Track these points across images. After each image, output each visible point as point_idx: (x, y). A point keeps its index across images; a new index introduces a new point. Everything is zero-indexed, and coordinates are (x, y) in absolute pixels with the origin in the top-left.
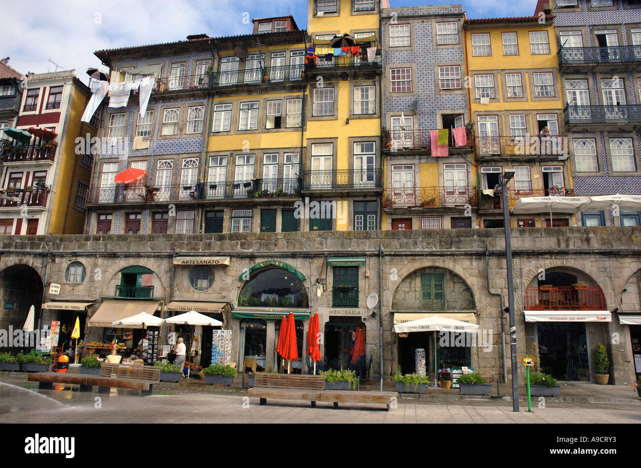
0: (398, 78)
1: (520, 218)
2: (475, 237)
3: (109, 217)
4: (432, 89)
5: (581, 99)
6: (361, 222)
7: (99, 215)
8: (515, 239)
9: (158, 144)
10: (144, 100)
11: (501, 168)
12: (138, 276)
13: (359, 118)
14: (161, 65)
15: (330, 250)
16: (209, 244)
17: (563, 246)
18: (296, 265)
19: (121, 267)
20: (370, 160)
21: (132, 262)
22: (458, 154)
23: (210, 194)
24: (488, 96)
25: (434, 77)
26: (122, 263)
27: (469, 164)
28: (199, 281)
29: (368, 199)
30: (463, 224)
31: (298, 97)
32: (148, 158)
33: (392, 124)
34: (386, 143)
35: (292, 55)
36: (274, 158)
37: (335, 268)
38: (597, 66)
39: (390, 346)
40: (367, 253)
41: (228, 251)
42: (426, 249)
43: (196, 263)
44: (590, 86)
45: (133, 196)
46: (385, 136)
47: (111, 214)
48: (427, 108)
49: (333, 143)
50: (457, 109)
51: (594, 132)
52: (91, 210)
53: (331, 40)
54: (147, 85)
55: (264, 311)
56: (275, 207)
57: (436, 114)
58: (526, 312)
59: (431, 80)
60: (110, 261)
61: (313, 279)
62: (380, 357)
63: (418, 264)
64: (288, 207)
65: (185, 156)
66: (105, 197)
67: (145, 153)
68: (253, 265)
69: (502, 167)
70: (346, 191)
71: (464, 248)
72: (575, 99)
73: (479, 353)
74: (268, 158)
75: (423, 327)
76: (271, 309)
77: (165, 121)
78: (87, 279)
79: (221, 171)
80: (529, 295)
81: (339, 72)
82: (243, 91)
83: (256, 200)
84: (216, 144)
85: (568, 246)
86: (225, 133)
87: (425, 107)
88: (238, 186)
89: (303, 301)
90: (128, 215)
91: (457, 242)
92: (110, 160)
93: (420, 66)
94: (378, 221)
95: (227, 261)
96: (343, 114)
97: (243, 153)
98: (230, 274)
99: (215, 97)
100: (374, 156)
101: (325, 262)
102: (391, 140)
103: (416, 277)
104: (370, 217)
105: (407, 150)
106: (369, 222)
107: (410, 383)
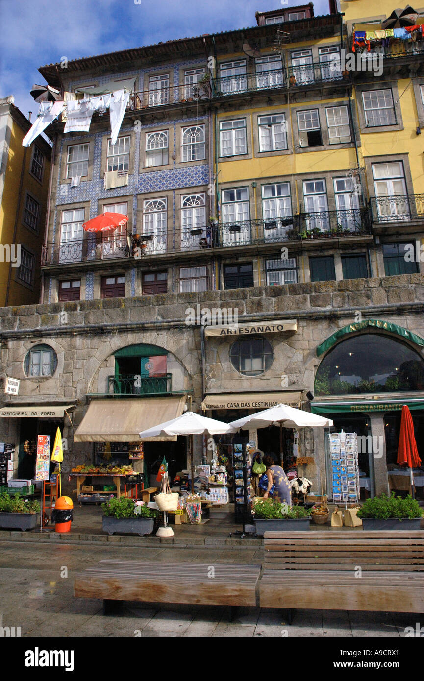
3: (75, 284)
7: (60, 283)
9: (141, 179)
10: (116, 122)
12: (143, 360)
14: (133, 81)
16: (259, 304)
18: (407, 324)
21: (131, 339)
23: (228, 239)
26: (117, 342)
28: (247, 362)
31: (340, 104)
32: (127, 199)
35: (320, 53)
36: (319, 186)
41: (292, 311)
43: (244, 332)
45: (109, 250)
47: (79, 280)
49: (402, 161)
52: (48, 275)
55: (363, 399)
56: (331, 253)
64: (351, 251)
65: (184, 191)
66: (69, 256)
67: (122, 192)
68: (336, 329)
74: (310, 187)
76: (376, 396)
77: (149, 148)
78: (60, 370)
79: (241, 209)
82: (259, 102)
83: (304, 242)
84: (228, 173)
86: (241, 157)
88: (272, 225)
90: (103, 279)
92: (72, 206)
95: (292, 326)
97: (271, 181)
98: (300, 347)
99: (219, 112)
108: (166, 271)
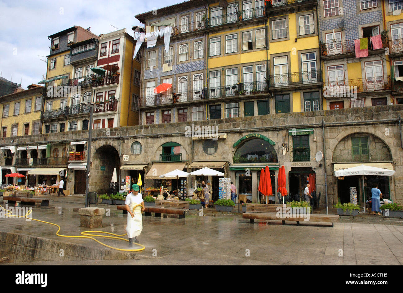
0: (330, 6)
2: (390, 111)
3: (153, 114)
4: (354, 11)
6: (309, 106)
7: (147, 113)
9: (177, 67)
10: (167, 41)
12: (172, 148)
13: (304, 37)
14: (175, 18)
15: (290, 125)
16: (213, 126)
18: (268, 135)
19: (162, 143)
20: (313, 64)
21: (168, 140)
22: (375, 54)
23: (212, 95)
24: (399, 8)
25: (356, 2)
26: (162, 141)
27: (384, 60)
28: (209, 149)
29: (313, 90)
30: (380, 102)
31: (262, 28)
32: (172, 77)
33: (327, 39)
34: (323, 53)
35: (256, 1)
36: (250, 69)
37: (293, 136)
39: (332, 186)
40: (314, 125)
41: (225, 129)
42: (355, 121)
45: (165, 100)
46: (322, 47)
47: (154, 112)
49: (287, 55)
50: (374, 22)
52: (142, 110)
54: (167, 32)
55: (250, 165)
56: (253, 100)
57: (358, 28)
59: (354, 4)
60: (156, 140)
61: (280, 144)
62: (325, 192)
63: (349, 131)
64: (261, 99)
65: (194, 73)
66: (149, 102)
67: (170, 73)
68: (241, 137)
70: (298, 86)
71: (382, 119)
73: (396, 190)
74: (246, 69)
75: (354, 173)
76: (254, 164)
77: (180, 52)
78: (143, 152)
79: (217, 80)
81: (288, 8)
82: (226, 29)
83: (241, 96)
84: (213, 64)
86: (218, 56)
87: (349, 25)
88: (228, 89)
89: (274, 159)
90: (163, 112)
91: (377, 115)
92: (150, 80)
94: (321, 105)
95: (225, 136)
96: (292, 35)
97: (230, 67)
98: (228, 144)
99: (209, 34)
100: (315, 62)
101: (287, 133)
102: (326, 50)
103: (348, 139)
104: (315, 102)
105: (338, 56)
106: (315, 105)
107: (347, 209)
108: (187, 108)
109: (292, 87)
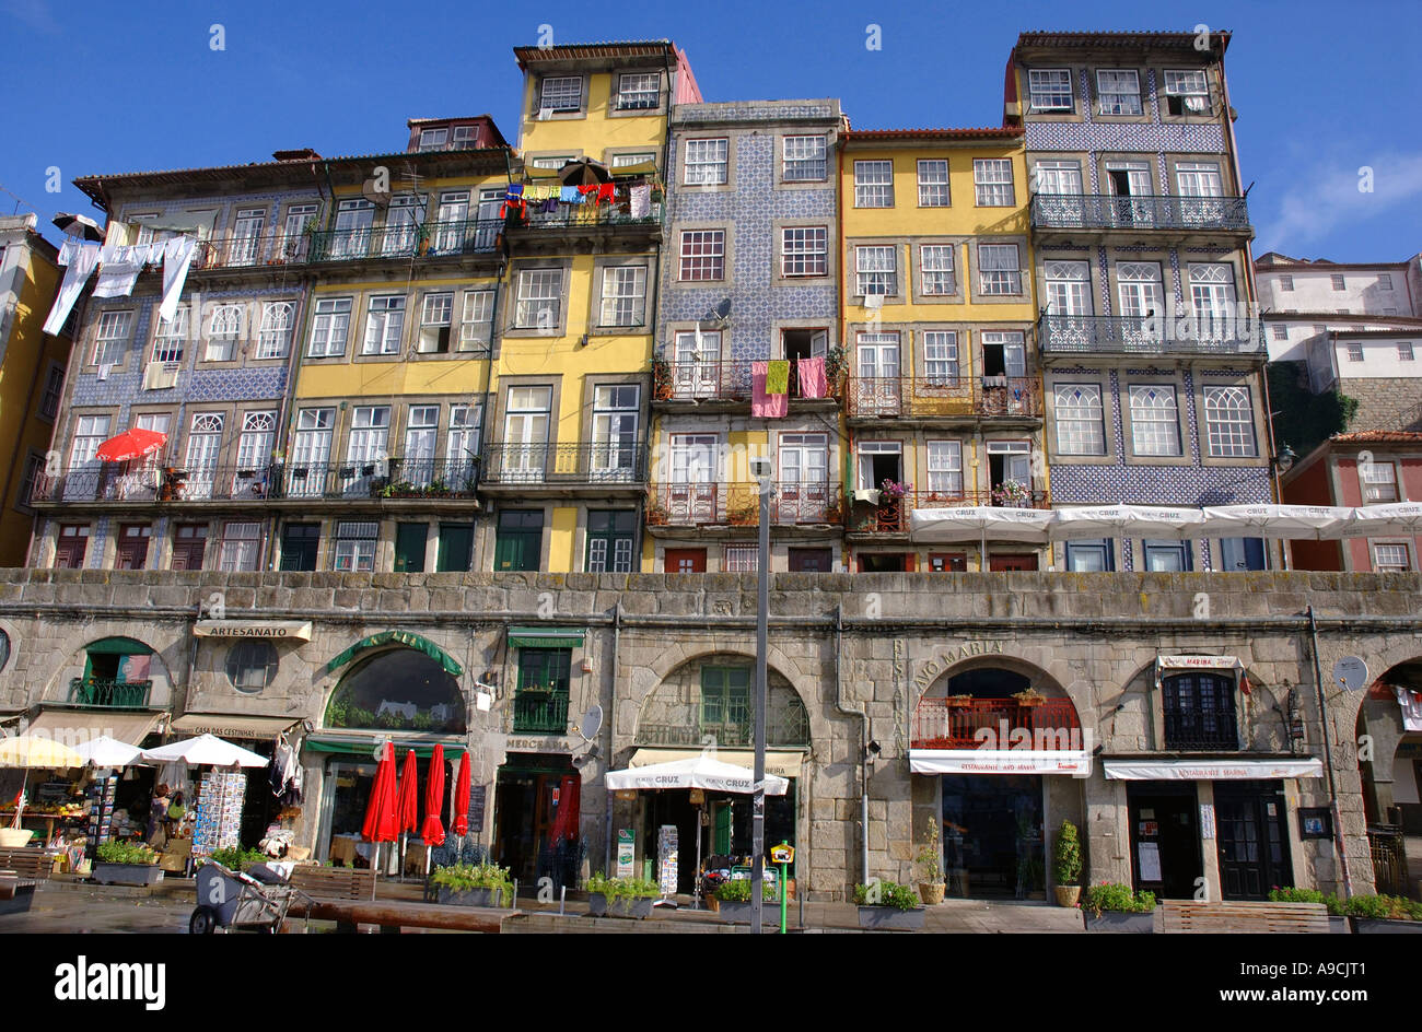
0: (697, 250)
1: (936, 550)
2: (817, 591)
3: (83, 532)
4: (764, 275)
5: (1076, 301)
6: (602, 554)
7: (62, 526)
8: (899, 595)
9: (196, 379)
11: (900, 443)
12: (122, 659)
13: (610, 335)
14: (214, 212)
15: (515, 612)
16: (272, 595)
17: (999, 614)
18: (447, 643)
19: (88, 640)
20: (627, 424)
21: (110, 628)
22: (812, 413)
23: (294, 489)
24: (881, 290)
25: (771, 250)
26: (92, 631)
27: (833, 434)
28: (247, 672)
29: (618, 505)
30: (815, 562)
31: (487, 289)
32: (171, 409)
33: (675, 353)
34: (659, 388)
35: (482, 198)
36: (431, 415)
37: (523, 650)
38: (1107, 234)
39: (628, 819)
40: (590, 620)
41: (310, 610)
42: (712, 615)
43: (239, 634)
44: (1093, 275)
45: (130, 487)
46: (658, 371)
47: (88, 526)
48: (753, 314)
49: (552, 385)
50: (815, 318)
51: (1099, 371)
52: (44, 515)
53: (559, 170)
54: (179, 255)
55: (373, 738)
56: (426, 519)
57: (770, 329)
58: (914, 753)
59: (765, 255)
60: (65, 627)
61: (478, 672)
62: (606, 842)
63: (695, 646)
64: (452, 520)
65: (250, 405)
66: (76, 490)
67: (166, 397)
68: (359, 640)
69: (902, 441)
70: (570, 488)
71: (793, 614)
72: (1063, 301)
73: (814, 838)
74: (418, 413)
75: (664, 779)
76: (390, 734)
77: (213, 330)
78: (11, 664)
79: (320, 441)
80: (924, 717)
81: (573, 237)
82: (375, 274)
83: (384, 502)
84: (313, 383)
85: (1008, 612)
86: (335, 361)
87: (745, 313)
88: (350, 473)
89: (458, 725)
90: (124, 527)
91: (778, 601)
92: (93, 411)
93: (744, 227)
94: (636, 554)
95: (305, 631)
96: (575, 325)
97: (367, 402)
98: (311, 659)
99: (319, 283)
100: (636, 414)
101: (504, 637)
102: (670, 381)
103: (693, 671)
104: (620, 544)
105: (703, 404)
106: (619, 554)
107: (617, 896)
108: (206, 525)
109: (551, 488)
